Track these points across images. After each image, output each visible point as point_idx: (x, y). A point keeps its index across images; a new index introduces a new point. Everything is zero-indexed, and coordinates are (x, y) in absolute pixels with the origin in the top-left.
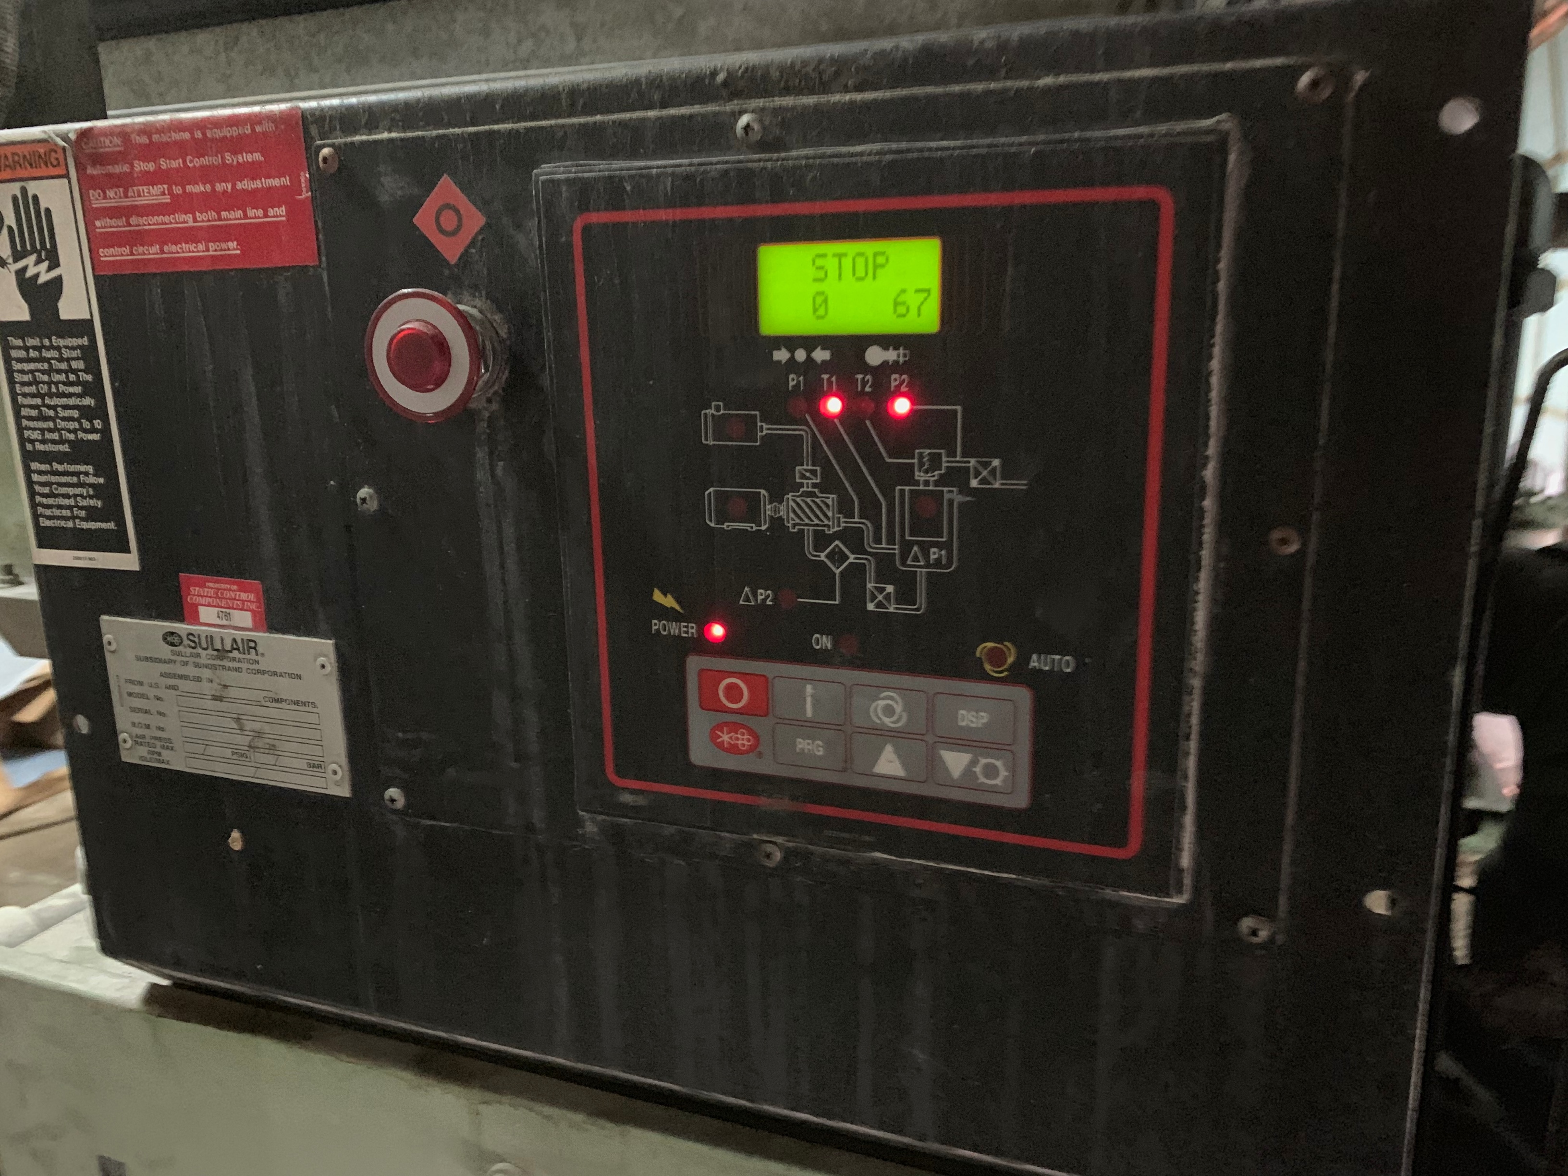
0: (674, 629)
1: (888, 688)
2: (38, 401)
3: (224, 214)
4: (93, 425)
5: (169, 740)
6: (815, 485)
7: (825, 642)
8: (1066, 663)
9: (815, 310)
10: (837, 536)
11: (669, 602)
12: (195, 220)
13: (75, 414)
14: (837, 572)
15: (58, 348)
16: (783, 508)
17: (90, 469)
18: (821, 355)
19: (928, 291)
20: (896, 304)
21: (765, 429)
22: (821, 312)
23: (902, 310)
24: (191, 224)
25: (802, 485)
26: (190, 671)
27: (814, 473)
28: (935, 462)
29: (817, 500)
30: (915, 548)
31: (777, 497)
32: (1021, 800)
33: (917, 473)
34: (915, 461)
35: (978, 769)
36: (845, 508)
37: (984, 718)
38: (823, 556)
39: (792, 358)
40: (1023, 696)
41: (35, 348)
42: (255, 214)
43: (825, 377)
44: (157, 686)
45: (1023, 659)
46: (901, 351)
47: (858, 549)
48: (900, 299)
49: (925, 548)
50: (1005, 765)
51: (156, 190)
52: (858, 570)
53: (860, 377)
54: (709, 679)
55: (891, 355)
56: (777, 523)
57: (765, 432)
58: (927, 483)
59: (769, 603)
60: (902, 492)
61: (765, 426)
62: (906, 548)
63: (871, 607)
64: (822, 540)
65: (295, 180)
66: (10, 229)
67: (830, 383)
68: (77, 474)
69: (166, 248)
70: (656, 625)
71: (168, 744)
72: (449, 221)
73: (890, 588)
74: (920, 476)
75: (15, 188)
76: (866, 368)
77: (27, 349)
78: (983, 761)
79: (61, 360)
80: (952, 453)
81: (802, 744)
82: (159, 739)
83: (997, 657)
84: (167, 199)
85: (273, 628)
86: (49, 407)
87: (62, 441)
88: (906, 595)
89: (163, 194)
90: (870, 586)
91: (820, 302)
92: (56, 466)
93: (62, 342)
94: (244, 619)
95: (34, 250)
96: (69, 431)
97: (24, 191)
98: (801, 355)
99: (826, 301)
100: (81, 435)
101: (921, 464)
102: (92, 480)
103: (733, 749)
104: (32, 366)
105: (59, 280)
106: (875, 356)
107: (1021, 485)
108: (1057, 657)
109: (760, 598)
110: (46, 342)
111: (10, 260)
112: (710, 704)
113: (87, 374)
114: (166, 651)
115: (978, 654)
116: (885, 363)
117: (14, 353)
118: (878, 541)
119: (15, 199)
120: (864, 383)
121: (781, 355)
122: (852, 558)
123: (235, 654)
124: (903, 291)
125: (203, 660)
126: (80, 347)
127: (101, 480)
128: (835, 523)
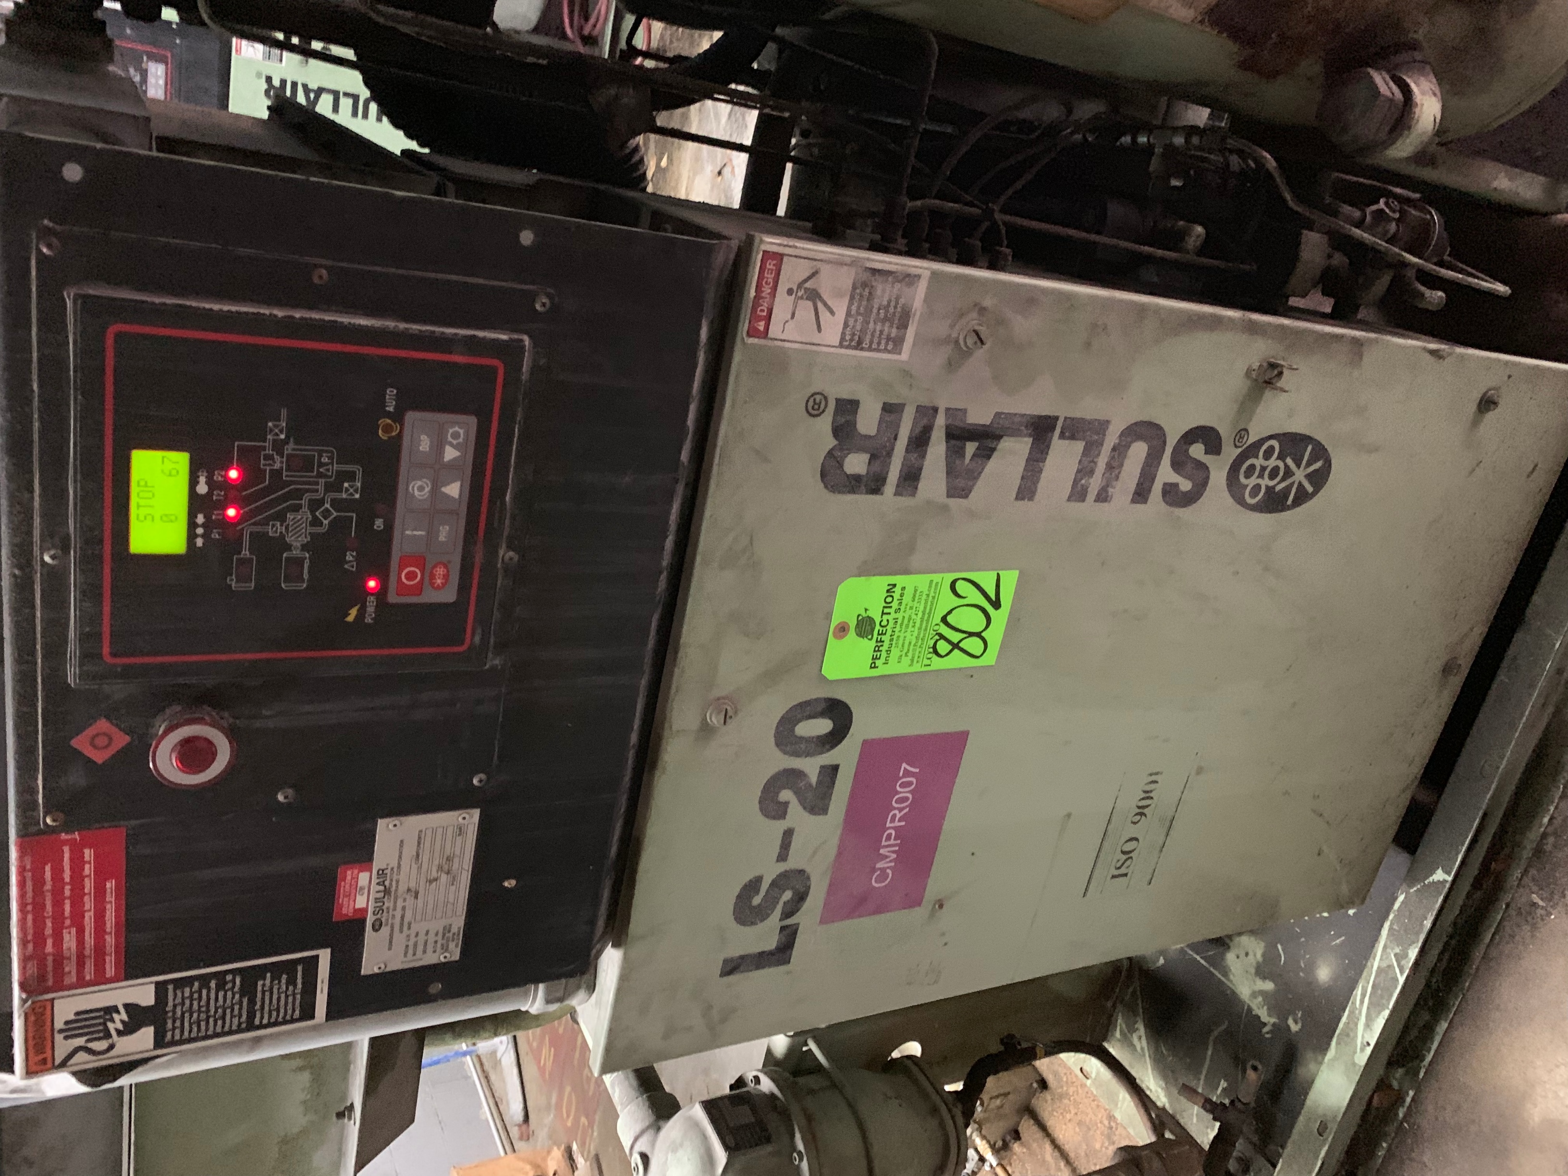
0: (371, 609)
1: (407, 489)
2: (211, 1020)
3: (86, 891)
4: (230, 981)
5: (444, 928)
6: (281, 525)
7: (379, 524)
8: (391, 392)
9: (171, 521)
10: (313, 512)
11: (354, 612)
12: (90, 910)
13: (221, 994)
14: (335, 514)
15: (175, 1006)
16: (294, 544)
17: (260, 983)
18: (200, 519)
19: (163, 457)
20: (170, 475)
21: (245, 553)
22: (173, 518)
23: (174, 472)
24: (92, 913)
25: (281, 533)
26: (398, 914)
27: (273, 526)
28: (268, 457)
29: (291, 523)
30: (321, 470)
31: (289, 547)
32: (472, 421)
33: (275, 468)
34: (268, 468)
35: (455, 442)
36: (296, 509)
37: (424, 437)
38: (326, 522)
39: (203, 536)
40: (411, 417)
41: (174, 1022)
42: (88, 869)
43: (214, 517)
44: (408, 936)
45: (389, 415)
46: (200, 474)
47: (321, 502)
48: (168, 473)
49: (321, 465)
50: (452, 427)
51: (66, 937)
52: (334, 502)
53: (214, 498)
54: (402, 590)
55: (202, 479)
56: (304, 547)
57: (247, 552)
58: (282, 462)
59: (354, 554)
60: (286, 476)
61: (243, 552)
62: (320, 475)
63: (357, 496)
64: (316, 522)
65: (65, 842)
66: (88, 1041)
67: (218, 515)
68: (263, 992)
69: (108, 930)
70: (368, 620)
71: (447, 929)
72: (101, 741)
73: (346, 485)
74: (277, 466)
75: (58, 1038)
76: (210, 494)
77: (174, 1029)
78: (450, 439)
79: (183, 1004)
80: (264, 448)
81: (442, 538)
82: (444, 935)
83: (387, 429)
84: (73, 931)
85: (370, 859)
86: (216, 1012)
87: (241, 1003)
88: (351, 477)
89: (70, 933)
90: (344, 496)
91: (167, 518)
92: (257, 1007)
93: (170, 1004)
94: (363, 878)
95: (105, 1024)
96: (233, 998)
97: (61, 1031)
98: (200, 531)
99: (166, 515)
100: (236, 989)
101: (270, 465)
102: (268, 982)
103: (446, 577)
104: (186, 1025)
105: (127, 1006)
106: (202, 488)
107: (284, 412)
108: (387, 397)
109: (351, 558)
110: (170, 1014)
111: (110, 1041)
112: (418, 590)
113: (193, 985)
114: (385, 931)
115: (386, 438)
116: (207, 483)
117: (177, 1037)
118: (317, 491)
119: (66, 1038)
120: (219, 495)
121: (199, 542)
122: (327, 506)
123: (387, 883)
124: (163, 471)
125: (391, 905)
126: (175, 990)
127: (269, 975)
128: (305, 514)
